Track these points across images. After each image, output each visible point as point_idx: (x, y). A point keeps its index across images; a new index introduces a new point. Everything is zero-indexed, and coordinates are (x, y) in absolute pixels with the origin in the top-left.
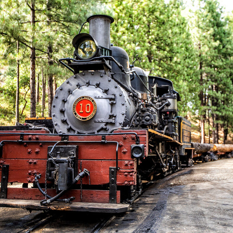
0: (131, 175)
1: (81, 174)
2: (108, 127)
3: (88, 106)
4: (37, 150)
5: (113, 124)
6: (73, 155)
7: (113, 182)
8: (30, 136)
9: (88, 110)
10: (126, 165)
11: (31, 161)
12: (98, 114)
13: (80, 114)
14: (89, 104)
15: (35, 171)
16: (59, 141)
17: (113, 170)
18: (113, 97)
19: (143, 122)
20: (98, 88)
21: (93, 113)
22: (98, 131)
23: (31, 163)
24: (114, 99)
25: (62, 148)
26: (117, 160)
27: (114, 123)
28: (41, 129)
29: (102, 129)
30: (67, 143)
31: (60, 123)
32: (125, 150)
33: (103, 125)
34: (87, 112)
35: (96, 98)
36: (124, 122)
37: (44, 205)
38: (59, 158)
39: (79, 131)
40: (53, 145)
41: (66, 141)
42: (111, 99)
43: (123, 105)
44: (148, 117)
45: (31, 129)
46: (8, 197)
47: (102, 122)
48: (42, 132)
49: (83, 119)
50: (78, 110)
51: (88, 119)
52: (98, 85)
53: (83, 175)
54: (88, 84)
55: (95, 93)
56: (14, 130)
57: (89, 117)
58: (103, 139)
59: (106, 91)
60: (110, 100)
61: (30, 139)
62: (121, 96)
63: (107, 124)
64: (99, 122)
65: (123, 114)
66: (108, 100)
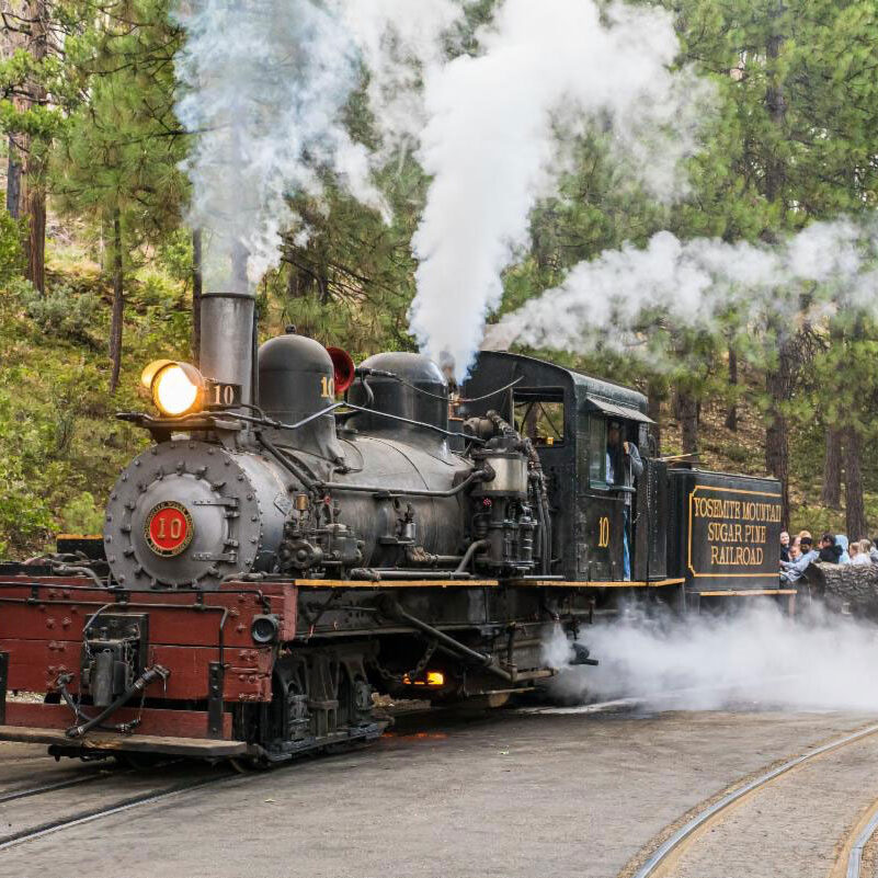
0: (253, 681)
1: (148, 675)
2: (222, 571)
3: (176, 523)
4: (67, 621)
5: (231, 565)
6: (135, 635)
7: (217, 694)
8: (52, 591)
9: (176, 533)
10: (243, 658)
11: (53, 644)
12: (198, 541)
13: (160, 541)
14: (177, 520)
15: (62, 668)
16: (110, 604)
17: (216, 668)
18: (233, 503)
19: (293, 563)
20: (203, 481)
21: (186, 541)
22: (200, 580)
23: (52, 649)
24: (235, 509)
25: (114, 618)
26: (221, 646)
27: (235, 563)
28: (75, 573)
29: (209, 575)
30: (125, 609)
31: (120, 559)
32: (241, 627)
33: (210, 568)
34: (173, 536)
35: (195, 504)
36: (256, 560)
37: (73, 736)
38: (103, 641)
39: (160, 579)
40: (95, 611)
41: (123, 603)
42: (228, 508)
43: (255, 521)
44: (303, 552)
45: (56, 574)
46: (7, 722)
47: (208, 560)
48: (79, 582)
49: (165, 552)
50: (156, 530)
51: (174, 554)
52: (201, 475)
53: (152, 677)
54: (181, 471)
55: (194, 493)
56: (22, 575)
57: (176, 549)
58: (199, 601)
59: (218, 489)
60: (227, 510)
61: (52, 596)
62: (250, 499)
63: (220, 563)
64: (201, 560)
65: (254, 543)
66: (223, 510)
